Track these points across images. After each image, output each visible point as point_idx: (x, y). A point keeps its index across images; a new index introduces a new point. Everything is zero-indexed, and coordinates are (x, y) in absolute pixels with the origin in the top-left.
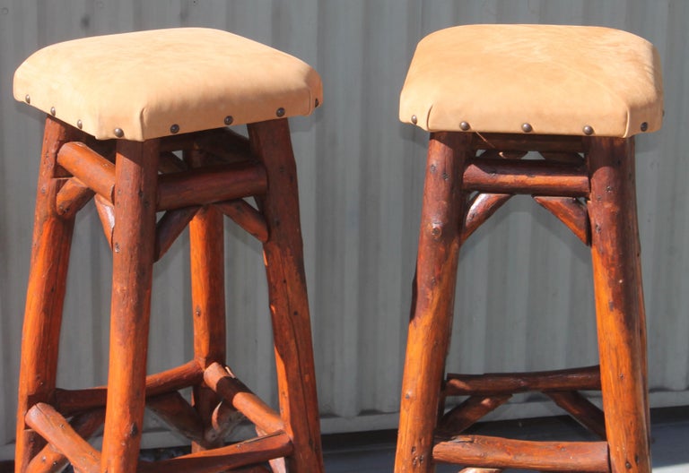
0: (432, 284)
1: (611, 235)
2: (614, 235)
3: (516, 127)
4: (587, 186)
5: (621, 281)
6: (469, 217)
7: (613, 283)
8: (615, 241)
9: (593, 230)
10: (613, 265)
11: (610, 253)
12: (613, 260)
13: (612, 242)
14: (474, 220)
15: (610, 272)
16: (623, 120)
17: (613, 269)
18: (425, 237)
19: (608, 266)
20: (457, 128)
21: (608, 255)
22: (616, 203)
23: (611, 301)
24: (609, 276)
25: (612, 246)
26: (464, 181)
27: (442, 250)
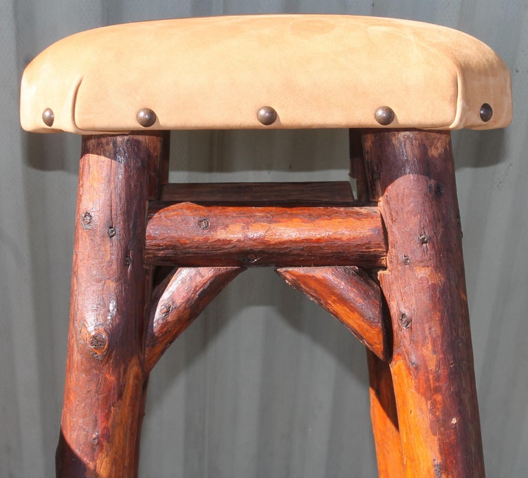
0: (93, 450)
1: (431, 329)
2: (436, 330)
3: (245, 116)
4: (380, 239)
5: (454, 421)
6: (158, 315)
7: (439, 424)
8: (439, 342)
9: (395, 327)
10: (437, 390)
11: (432, 366)
12: (437, 379)
13: (434, 346)
14: (170, 318)
15: (434, 404)
16: (451, 91)
17: (439, 398)
18: (77, 357)
19: (429, 391)
20: (134, 124)
21: (427, 372)
22: (437, 268)
23: (438, 461)
24: (432, 411)
25: (435, 352)
26: (148, 242)
27: (111, 378)
